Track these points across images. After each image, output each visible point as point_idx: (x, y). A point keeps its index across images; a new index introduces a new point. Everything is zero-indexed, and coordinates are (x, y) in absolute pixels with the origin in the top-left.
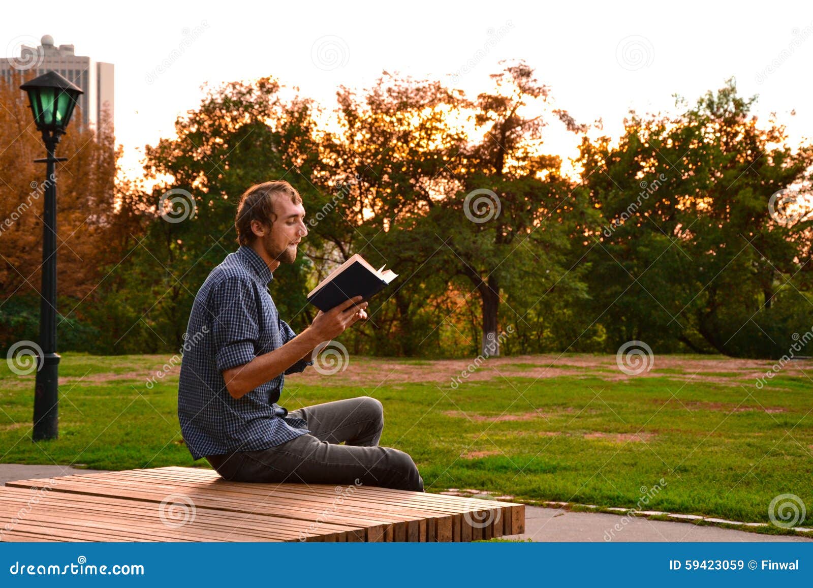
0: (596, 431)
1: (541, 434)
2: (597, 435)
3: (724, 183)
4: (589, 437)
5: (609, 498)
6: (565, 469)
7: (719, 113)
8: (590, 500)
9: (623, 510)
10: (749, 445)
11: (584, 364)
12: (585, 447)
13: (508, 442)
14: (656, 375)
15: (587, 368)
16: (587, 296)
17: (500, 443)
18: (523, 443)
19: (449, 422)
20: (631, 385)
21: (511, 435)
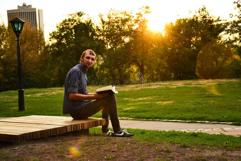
0: (160, 101)
1: (146, 103)
2: (160, 102)
3: (203, 33)
4: (158, 103)
5: (155, 117)
6: (148, 111)
7: (201, 15)
8: (151, 118)
9: (158, 120)
10: (196, 102)
11: (166, 84)
12: (155, 105)
13: (137, 105)
14: (183, 86)
15: (166, 85)
16: (167, 66)
17: (134, 106)
18: (141, 105)
19: (124, 101)
20: (176, 88)
21: (138, 103)
